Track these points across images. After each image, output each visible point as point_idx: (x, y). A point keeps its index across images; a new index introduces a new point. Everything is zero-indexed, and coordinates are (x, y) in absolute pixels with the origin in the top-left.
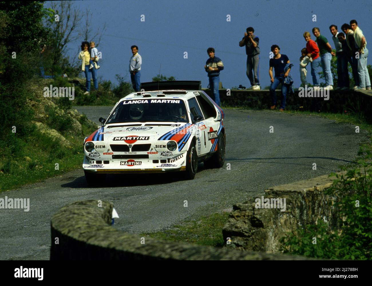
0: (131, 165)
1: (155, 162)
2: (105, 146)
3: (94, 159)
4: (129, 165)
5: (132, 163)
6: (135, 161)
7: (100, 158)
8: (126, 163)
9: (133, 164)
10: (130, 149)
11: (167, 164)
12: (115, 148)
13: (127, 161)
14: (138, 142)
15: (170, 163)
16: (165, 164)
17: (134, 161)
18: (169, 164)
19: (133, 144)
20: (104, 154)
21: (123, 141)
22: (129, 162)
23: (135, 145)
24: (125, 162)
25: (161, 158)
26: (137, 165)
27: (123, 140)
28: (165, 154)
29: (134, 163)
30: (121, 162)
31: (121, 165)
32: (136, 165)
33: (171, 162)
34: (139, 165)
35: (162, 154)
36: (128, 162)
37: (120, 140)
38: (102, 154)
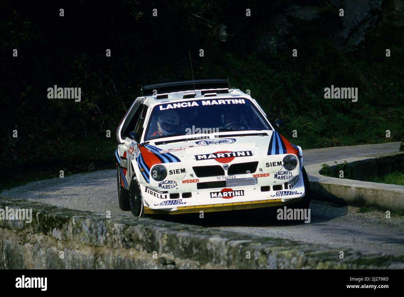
0: (228, 197)
1: (265, 189)
2: (184, 169)
3: (166, 192)
4: (225, 197)
5: (228, 195)
6: (234, 190)
7: (177, 189)
8: (220, 193)
9: (230, 195)
10: (226, 172)
11: (285, 192)
12: (200, 171)
13: (220, 191)
14: (237, 161)
15: (289, 190)
16: (281, 191)
17: (232, 191)
18: (288, 192)
19: (230, 164)
20: (184, 182)
21: (213, 160)
22: (224, 193)
23: (232, 166)
24: (218, 193)
25: (275, 182)
26: (238, 195)
27: (211, 158)
28: (280, 176)
29: (232, 194)
30: (211, 193)
31: (211, 197)
32: (235, 196)
33: (290, 188)
34: (241, 195)
35: (276, 176)
36: (222, 192)
37: (207, 159)
38: (179, 183)
